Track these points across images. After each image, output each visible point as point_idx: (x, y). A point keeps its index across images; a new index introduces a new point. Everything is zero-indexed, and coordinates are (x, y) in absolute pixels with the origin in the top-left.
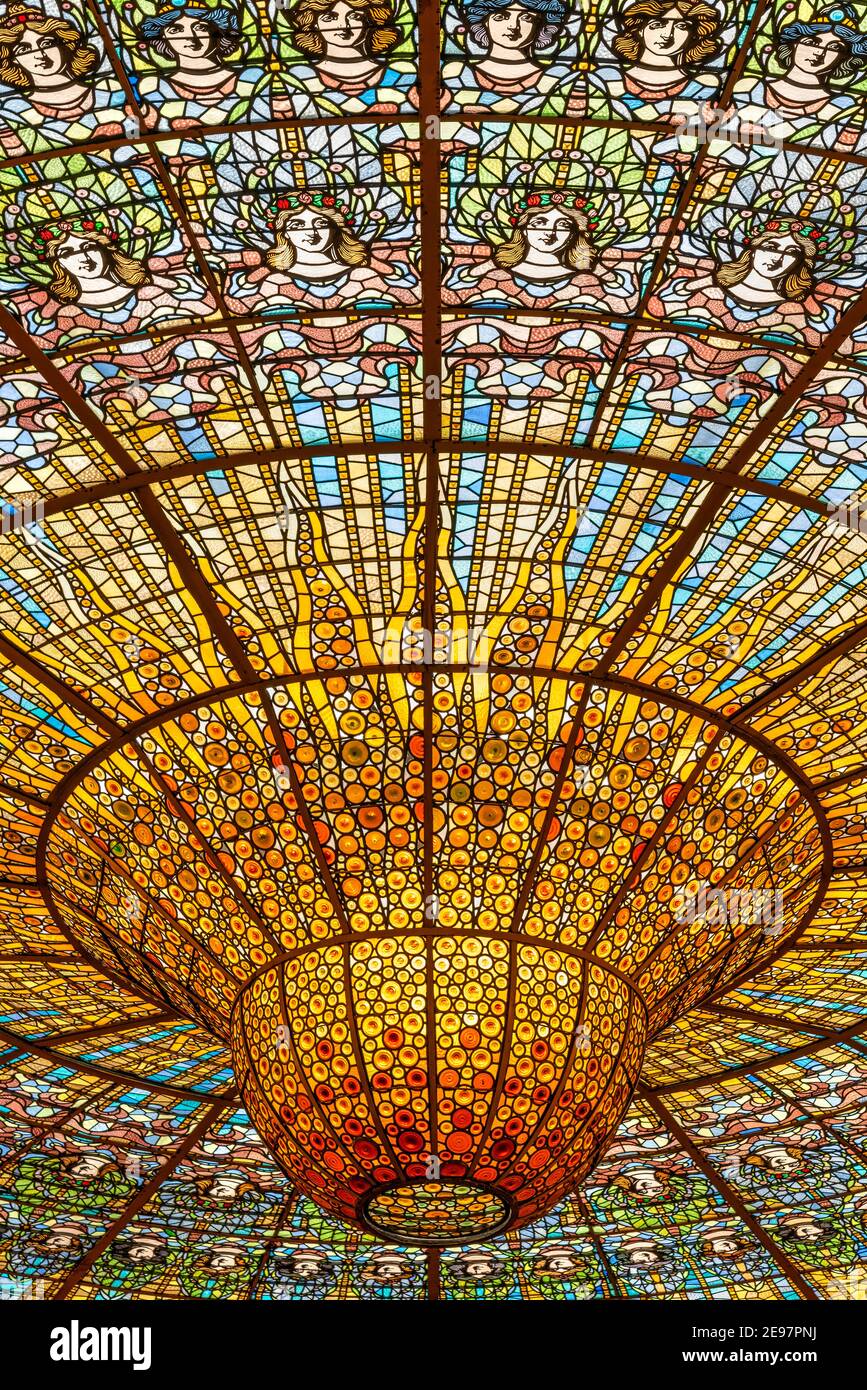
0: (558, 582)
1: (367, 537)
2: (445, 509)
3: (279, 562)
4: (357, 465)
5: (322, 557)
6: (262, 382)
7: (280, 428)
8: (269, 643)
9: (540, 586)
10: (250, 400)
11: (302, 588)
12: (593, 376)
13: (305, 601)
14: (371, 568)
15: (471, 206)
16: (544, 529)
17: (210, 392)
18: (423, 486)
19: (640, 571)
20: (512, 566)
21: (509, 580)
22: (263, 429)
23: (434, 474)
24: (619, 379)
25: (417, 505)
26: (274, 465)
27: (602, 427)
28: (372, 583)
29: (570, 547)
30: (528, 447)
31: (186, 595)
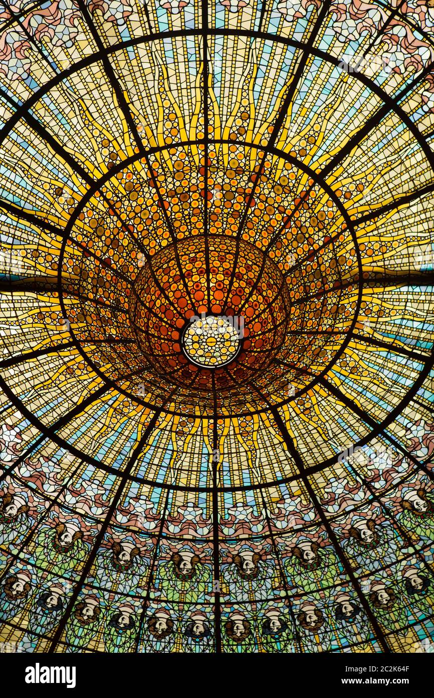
0: (175, 444)
1: (235, 460)
2: (211, 469)
3: (262, 450)
4: (237, 483)
5: (249, 453)
6: (264, 512)
7: (259, 495)
8: (267, 423)
9: (180, 443)
10: (267, 505)
11: (255, 443)
12: (170, 514)
13: (255, 439)
14: (234, 450)
15: (206, 575)
16: (180, 462)
17: (279, 508)
18: (218, 477)
19: (148, 447)
20: (189, 450)
21: (190, 445)
22: (264, 495)
23: (214, 480)
24: (162, 513)
25: (219, 471)
26: (262, 483)
27: (165, 495)
28: (233, 445)
29: (172, 455)
30: (187, 489)
31: (292, 436)
